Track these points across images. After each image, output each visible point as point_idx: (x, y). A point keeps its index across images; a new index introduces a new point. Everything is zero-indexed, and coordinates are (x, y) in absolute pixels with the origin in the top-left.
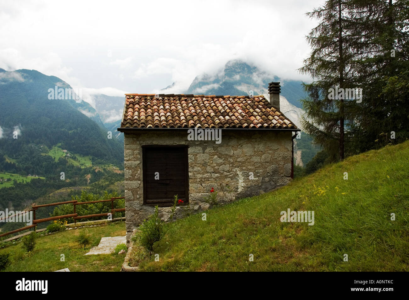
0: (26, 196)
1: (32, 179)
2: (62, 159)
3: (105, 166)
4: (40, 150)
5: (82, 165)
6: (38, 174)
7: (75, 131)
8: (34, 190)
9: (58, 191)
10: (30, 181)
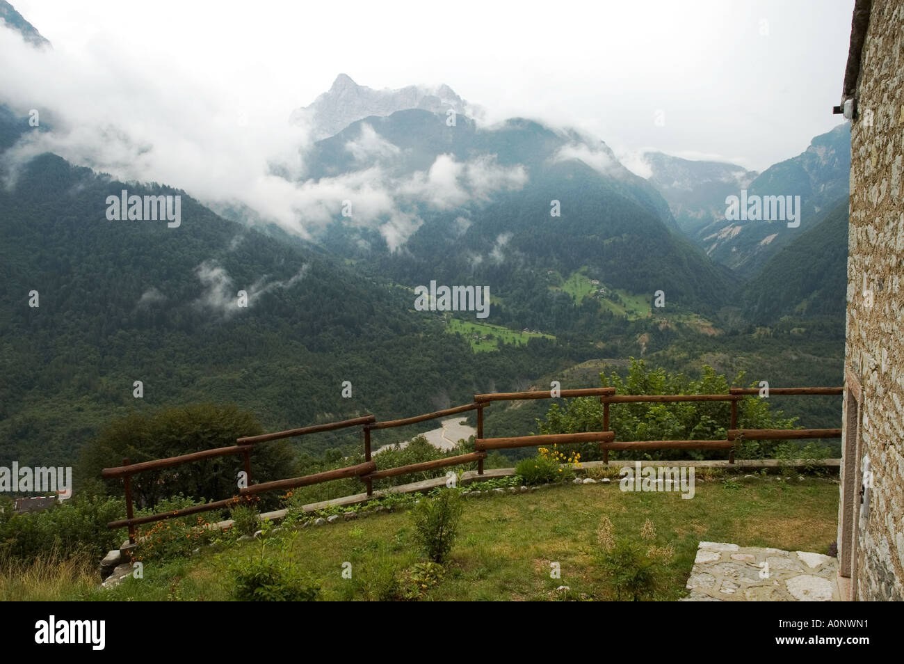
0: (519, 372)
1: (530, 338)
2: (590, 299)
3: (680, 318)
4: (547, 279)
5: (631, 313)
6: (542, 329)
7: (617, 240)
8: (533, 360)
9: (579, 366)
10: (528, 342)
